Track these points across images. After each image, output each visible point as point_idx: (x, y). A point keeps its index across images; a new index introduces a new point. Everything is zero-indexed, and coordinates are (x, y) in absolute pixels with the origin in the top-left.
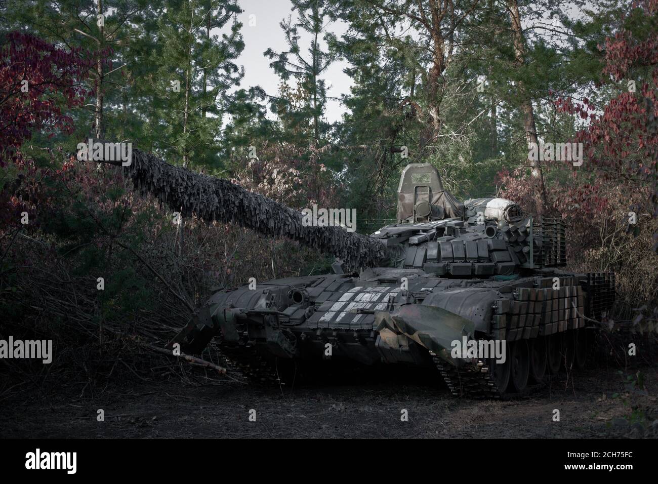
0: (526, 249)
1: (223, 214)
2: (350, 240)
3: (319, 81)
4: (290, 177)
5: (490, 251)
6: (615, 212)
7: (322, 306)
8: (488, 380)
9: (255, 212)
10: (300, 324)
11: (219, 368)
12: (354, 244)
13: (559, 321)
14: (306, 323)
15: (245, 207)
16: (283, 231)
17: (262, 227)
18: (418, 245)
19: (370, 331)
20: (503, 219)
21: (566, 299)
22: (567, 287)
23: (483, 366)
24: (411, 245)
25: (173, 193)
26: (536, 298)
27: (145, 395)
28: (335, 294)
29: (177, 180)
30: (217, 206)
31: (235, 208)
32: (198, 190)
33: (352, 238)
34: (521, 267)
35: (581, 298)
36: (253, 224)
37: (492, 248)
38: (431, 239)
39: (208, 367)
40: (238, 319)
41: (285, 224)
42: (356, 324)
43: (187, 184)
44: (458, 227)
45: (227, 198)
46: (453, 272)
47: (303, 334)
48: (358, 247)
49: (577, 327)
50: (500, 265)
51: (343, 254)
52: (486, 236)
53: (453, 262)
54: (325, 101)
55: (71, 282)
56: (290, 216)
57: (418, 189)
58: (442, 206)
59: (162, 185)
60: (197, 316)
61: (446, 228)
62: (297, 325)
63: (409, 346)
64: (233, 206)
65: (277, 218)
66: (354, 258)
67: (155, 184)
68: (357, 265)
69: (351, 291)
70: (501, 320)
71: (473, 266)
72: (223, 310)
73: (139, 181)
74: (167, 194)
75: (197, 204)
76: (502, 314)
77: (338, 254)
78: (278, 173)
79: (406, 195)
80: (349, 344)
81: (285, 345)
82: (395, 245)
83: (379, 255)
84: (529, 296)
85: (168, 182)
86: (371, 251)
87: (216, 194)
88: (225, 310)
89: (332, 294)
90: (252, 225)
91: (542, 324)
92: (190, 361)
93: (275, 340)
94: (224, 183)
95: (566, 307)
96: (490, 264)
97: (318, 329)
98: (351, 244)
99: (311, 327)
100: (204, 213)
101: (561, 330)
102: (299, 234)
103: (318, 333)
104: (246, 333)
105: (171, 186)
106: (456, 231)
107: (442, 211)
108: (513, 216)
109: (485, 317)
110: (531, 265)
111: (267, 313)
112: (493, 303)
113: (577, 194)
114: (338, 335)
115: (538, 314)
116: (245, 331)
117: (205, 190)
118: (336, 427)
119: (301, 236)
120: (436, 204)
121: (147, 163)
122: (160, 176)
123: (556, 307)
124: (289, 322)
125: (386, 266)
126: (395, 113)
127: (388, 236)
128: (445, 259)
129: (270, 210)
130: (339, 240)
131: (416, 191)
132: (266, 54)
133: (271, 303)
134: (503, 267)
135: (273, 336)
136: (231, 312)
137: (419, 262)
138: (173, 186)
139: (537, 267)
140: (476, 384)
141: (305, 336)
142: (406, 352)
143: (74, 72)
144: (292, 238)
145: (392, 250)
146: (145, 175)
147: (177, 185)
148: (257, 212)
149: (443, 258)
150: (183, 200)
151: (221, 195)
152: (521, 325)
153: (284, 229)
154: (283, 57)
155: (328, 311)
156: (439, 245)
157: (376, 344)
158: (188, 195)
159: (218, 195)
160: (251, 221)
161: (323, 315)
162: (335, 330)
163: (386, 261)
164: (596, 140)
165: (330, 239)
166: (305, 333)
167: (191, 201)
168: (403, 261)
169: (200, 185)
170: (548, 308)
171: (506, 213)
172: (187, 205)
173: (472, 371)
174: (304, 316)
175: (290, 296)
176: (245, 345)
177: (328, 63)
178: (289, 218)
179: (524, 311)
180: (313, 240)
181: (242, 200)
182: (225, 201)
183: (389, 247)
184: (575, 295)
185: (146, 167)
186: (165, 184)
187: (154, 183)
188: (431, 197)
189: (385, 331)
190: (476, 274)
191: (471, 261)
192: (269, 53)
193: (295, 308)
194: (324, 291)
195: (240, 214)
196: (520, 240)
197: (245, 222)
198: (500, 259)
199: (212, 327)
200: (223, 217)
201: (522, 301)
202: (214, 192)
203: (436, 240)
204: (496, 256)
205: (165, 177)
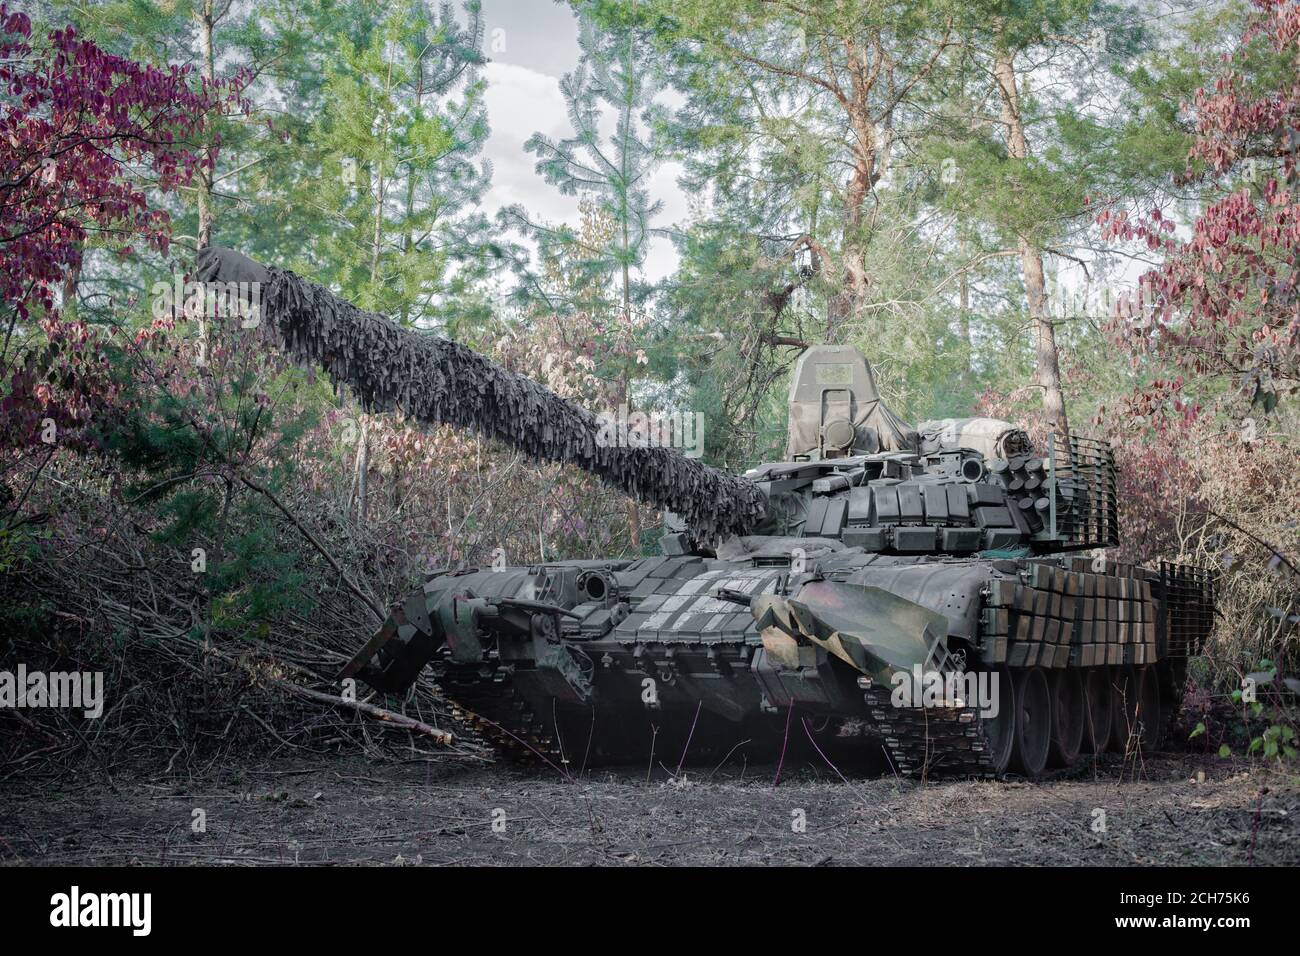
0: (1041, 504)
1: (454, 410)
2: (699, 479)
3: (634, 195)
4: (578, 374)
5: (973, 506)
6: (1207, 485)
7: (643, 604)
8: (972, 740)
9: (517, 411)
10: (601, 637)
11: (437, 732)
12: (707, 487)
13: (1107, 643)
14: (613, 634)
15: (498, 399)
16: (571, 452)
17: (530, 441)
18: (830, 494)
19: (739, 646)
20: (995, 456)
21: (1121, 603)
22: (1123, 579)
23: (963, 709)
24: (817, 495)
25: (359, 363)
26: (1065, 588)
27: (294, 774)
28: (668, 583)
29: (368, 337)
30: (444, 394)
31: (479, 399)
32: (408, 359)
33: (702, 474)
34: (1032, 539)
35: (1149, 607)
36: (513, 434)
37: (976, 499)
38: (857, 485)
39: (416, 731)
40: (480, 618)
41: (574, 438)
42: (713, 634)
43: (387, 345)
44: (908, 463)
45: (463, 378)
46: (900, 543)
47: (606, 656)
48: (714, 493)
49: (1142, 662)
50: (992, 533)
51: (685, 506)
52: (963, 478)
53: (900, 525)
54: (644, 237)
55: (145, 568)
56: (585, 424)
57: (829, 394)
58: (875, 429)
59: (338, 345)
60: (400, 609)
61: (886, 464)
62: (595, 638)
63: (819, 668)
64: (474, 394)
65: (558, 425)
66: (706, 514)
67: (326, 341)
68: (713, 529)
69: (699, 577)
70: (997, 620)
71: (938, 533)
72: (451, 600)
73: (295, 334)
74: (348, 362)
75: (405, 387)
76: (1000, 607)
77: (674, 505)
78: (555, 364)
79: (805, 407)
80: (698, 675)
81: (573, 675)
82: (785, 494)
83: (754, 511)
84: (1051, 581)
85: (350, 339)
86: (738, 501)
87: (442, 369)
88: (455, 600)
89: (663, 583)
90: (509, 435)
91: (1076, 644)
92: (381, 718)
93: (552, 663)
94: (458, 350)
95: (1121, 618)
96: (972, 530)
97: (636, 644)
98: (700, 486)
99: (622, 642)
100: (418, 405)
101: (1111, 661)
102: (600, 460)
103: (637, 653)
104: (495, 653)
105: (356, 347)
106: (904, 470)
107: (874, 437)
108: (1013, 451)
109: (967, 610)
110: (1052, 534)
111: (538, 610)
112: (983, 586)
113: (1140, 397)
114: (675, 657)
115: (1068, 620)
116: (494, 648)
117: (421, 360)
118: (678, 813)
119: (604, 464)
120: (863, 425)
121: (311, 299)
122: (335, 326)
123: (1101, 613)
124: (579, 633)
125: (770, 533)
126: (779, 262)
127: (771, 476)
128: (884, 519)
129: (546, 408)
130: (677, 476)
131: (824, 400)
132: (529, 146)
133: (545, 592)
134: (997, 536)
135: (546, 655)
136: (467, 607)
137: (833, 525)
138: (361, 347)
139: (1064, 538)
140: (950, 749)
141: (611, 660)
142: (811, 681)
143: (176, 118)
144: (586, 468)
145: (779, 504)
146: (307, 321)
147: (367, 346)
148: (521, 410)
149: (881, 518)
150: (378, 377)
151: (452, 371)
152: (1037, 636)
153: (573, 447)
154: (563, 155)
155: (656, 611)
156: (872, 494)
157: (754, 665)
158: (387, 368)
159: (446, 372)
160: (509, 428)
161: (648, 620)
162: (670, 646)
163: (769, 525)
164: (1178, 291)
165: (659, 474)
166: (610, 654)
167: (393, 381)
168: (801, 527)
169: (412, 349)
170: (1088, 615)
171: (1001, 444)
172: (385, 387)
173: (942, 720)
174: (609, 621)
175: (581, 586)
176: (493, 677)
177: (652, 163)
178: (582, 426)
179: (1040, 610)
180: (628, 473)
181: (491, 384)
182: (460, 384)
183: (774, 497)
184: (1138, 597)
185: (308, 307)
186: (344, 342)
187: (323, 338)
188: (853, 411)
189: (771, 633)
190: (945, 548)
191: (935, 525)
192: (537, 143)
193: (591, 608)
194: (648, 576)
195: (488, 412)
196: (1030, 486)
197: (496, 429)
198: (993, 522)
199: (429, 635)
200: (455, 416)
201: (1037, 589)
202: (437, 365)
203: (866, 484)
204: (984, 516)
205: (346, 330)
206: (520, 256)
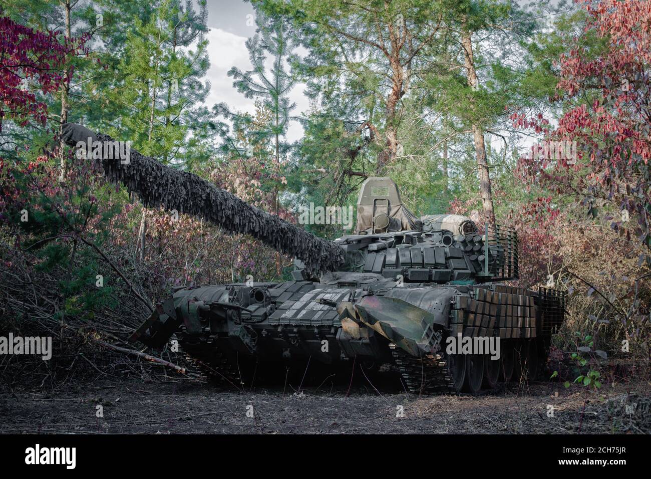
0: (481, 258)
1: (190, 207)
2: (312, 243)
3: (282, 100)
4: (252, 189)
5: (447, 259)
6: (563, 249)
7: (283, 305)
8: (445, 375)
9: (221, 207)
10: (261, 321)
11: (178, 368)
12: (316, 247)
13: (512, 327)
14: (267, 319)
15: (212, 201)
16: (248, 228)
17: (228, 223)
18: (377, 251)
19: (330, 327)
20: (459, 233)
21: (519, 307)
22: (520, 296)
23: (441, 360)
24: (370, 252)
25: (142, 183)
26: (492, 300)
27: (105, 388)
28: (295, 295)
29: (147, 169)
30: (185, 199)
31: (202, 201)
32: (167, 181)
33: (314, 240)
34: (476, 275)
35: (533, 309)
36: (219, 219)
37: (449, 255)
38: (390, 247)
39: (168, 367)
40: (201, 310)
41: (250, 222)
42: (318, 321)
43: (156, 174)
44: (416, 236)
45: (194, 191)
46: (411, 277)
47: (264, 331)
48: (320, 250)
49: (529, 337)
50: (456, 272)
51: (305, 256)
52: (443, 245)
53: (411, 268)
54: (286, 121)
55: (32, 283)
56: (255, 215)
57: (377, 202)
58: (400, 219)
59: (132, 173)
60: (161, 306)
61: (405, 237)
62: (258, 322)
63: (370, 338)
64: (200, 199)
65: (242, 215)
66: (315, 260)
67: (126, 171)
68: (318, 268)
69: (311, 292)
70: (458, 316)
71: (430, 271)
72: (187, 302)
73: (110, 167)
74: (136, 182)
75: (165, 195)
76: (460, 309)
77: (299, 256)
78: (241, 184)
79: (365, 208)
80: (309, 341)
81: (247, 340)
82: (355, 251)
83: (339, 259)
84: (485, 296)
85: (138, 170)
86: (331, 254)
87: (184, 186)
88: (189, 302)
89: (293, 295)
90: (217, 220)
91: (497, 328)
92: (150, 360)
93: (237, 334)
94: (192, 176)
95: (519, 315)
96: (447, 270)
97: (279, 325)
98: (312, 247)
99: (272, 324)
100: (172, 204)
101: (514, 336)
102: (263, 233)
103: (279, 329)
104: (208, 329)
105: (141, 175)
106: (414, 240)
107: (399, 223)
108: (467, 231)
109: (444, 310)
110: (486, 273)
111: (230, 307)
112: (451, 299)
113: (531, 206)
114: (298, 332)
115: (493, 316)
116: (207, 327)
117: (173, 181)
118: (298, 410)
119: (265, 235)
120: (394, 217)
122: (130, 164)
123: (509, 313)
124: (251, 319)
125: (347, 270)
126: (354, 135)
127: (348, 242)
128: (403, 264)
129: (236, 206)
130: (301, 242)
131: (375, 204)
132: (230, 73)
133: (234, 298)
134: (459, 274)
135: (234, 330)
136: (194, 305)
137: (378, 267)
138: (143, 174)
139: (492, 275)
140: (433, 379)
141: (266, 333)
142: (366, 344)
143: (51, 57)
144: (255, 236)
145: (351, 256)
146: (116, 161)
147: (146, 174)
148: (223, 207)
149: (402, 264)
150: (152, 190)
151: (189, 187)
152: (478, 323)
153: (249, 226)
154: (247, 78)
155: (289, 309)
156: (398, 252)
157: (337, 337)
158: (157, 185)
159: (186, 188)
160: (217, 216)
161: (285, 313)
162: (296, 326)
163: (346, 266)
165: (292, 240)
166: (266, 330)
167: (159, 192)
168: (362, 267)
169: (169, 176)
170: (503, 313)
171: (462, 227)
172: (155, 195)
173: (430, 365)
174: (265, 314)
175: (252, 296)
176: (207, 341)
177: (291, 84)
179: (479, 311)
180: (276, 239)
181: (209, 194)
182: (193, 194)
183: (349, 253)
184: (528, 305)
186: (135, 172)
187: (124, 170)
188: (389, 210)
189: (346, 321)
190: (433, 279)
191: (429, 267)
192: (234, 72)
193: (257, 307)
194: (285, 291)
195: (207, 208)
196: (476, 249)
197: (211, 216)
198: (457, 267)
199: (175, 319)
200: (190, 210)
201: (478, 300)
202: (182, 184)
203: (395, 247)
204: (453, 263)
205: (136, 166)
206: (224, 128)
